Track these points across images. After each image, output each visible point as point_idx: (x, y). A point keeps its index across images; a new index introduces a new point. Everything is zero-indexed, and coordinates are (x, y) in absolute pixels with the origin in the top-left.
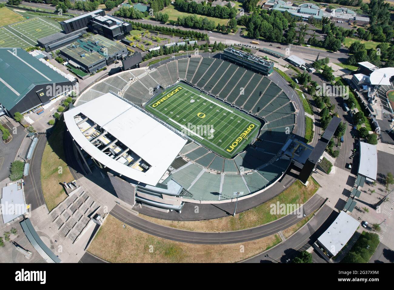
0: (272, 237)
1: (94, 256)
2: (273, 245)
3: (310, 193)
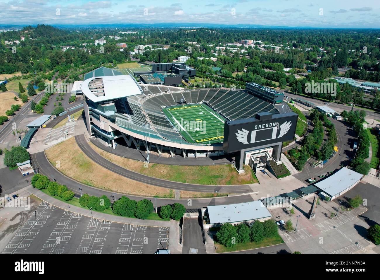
0: (168, 190)
1: (45, 154)
2: (163, 196)
3: (240, 181)
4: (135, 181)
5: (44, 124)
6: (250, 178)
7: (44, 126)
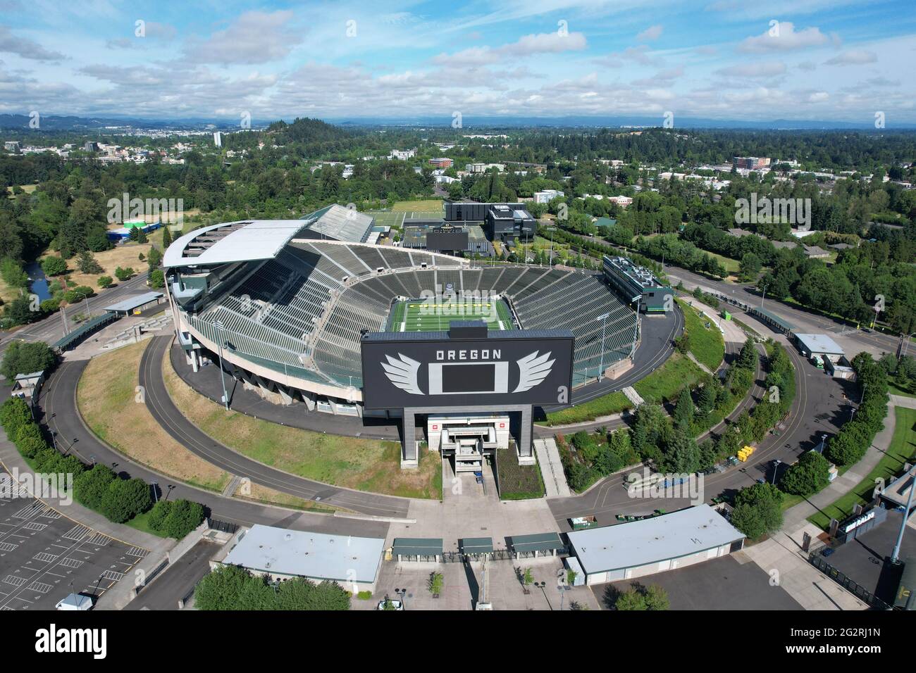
0: (220, 473)
2: (203, 485)
3: (395, 486)
4: (174, 442)
5: (139, 309)
6: (425, 483)
7: (137, 312)
